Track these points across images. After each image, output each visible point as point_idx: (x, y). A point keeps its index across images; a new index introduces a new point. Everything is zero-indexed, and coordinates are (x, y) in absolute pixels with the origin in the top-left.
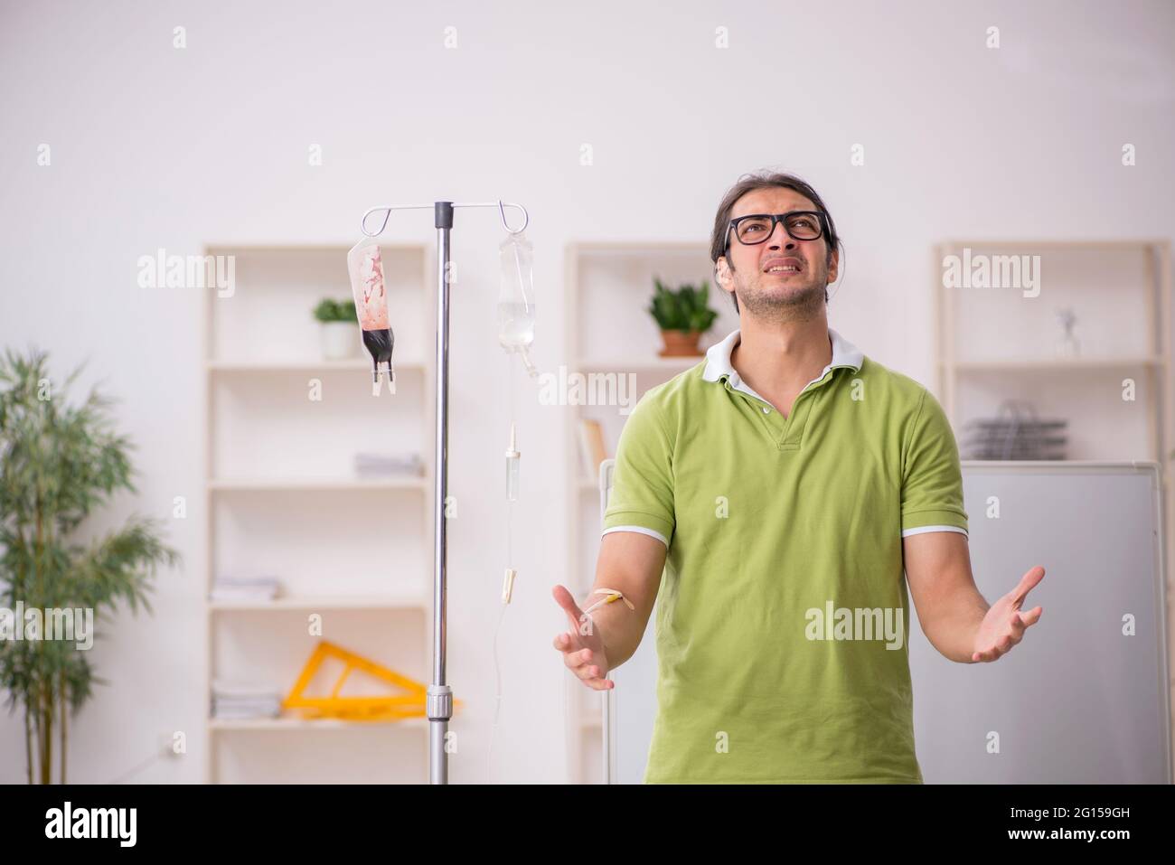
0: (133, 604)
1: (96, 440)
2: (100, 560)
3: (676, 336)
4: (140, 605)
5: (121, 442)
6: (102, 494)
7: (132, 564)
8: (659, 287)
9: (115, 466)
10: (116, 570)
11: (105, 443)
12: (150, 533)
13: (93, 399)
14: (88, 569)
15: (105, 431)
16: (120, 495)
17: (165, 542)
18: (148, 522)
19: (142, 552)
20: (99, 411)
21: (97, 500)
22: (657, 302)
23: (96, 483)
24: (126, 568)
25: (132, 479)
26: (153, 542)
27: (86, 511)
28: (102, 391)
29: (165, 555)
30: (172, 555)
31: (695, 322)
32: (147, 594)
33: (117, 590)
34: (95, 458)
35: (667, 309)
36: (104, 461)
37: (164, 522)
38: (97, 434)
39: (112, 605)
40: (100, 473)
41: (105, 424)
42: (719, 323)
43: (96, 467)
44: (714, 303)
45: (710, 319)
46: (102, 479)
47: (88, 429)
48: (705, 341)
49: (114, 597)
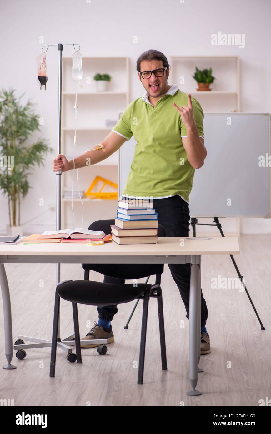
0: (39, 164)
1: (29, 116)
2: (30, 151)
3: (202, 84)
4: (41, 164)
5: (36, 116)
6: (30, 132)
7: (40, 153)
8: (197, 69)
9: (34, 123)
10: (34, 154)
11: (32, 116)
12: (44, 144)
13: (29, 104)
14: (27, 154)
15: (32, 113)
16: (36, 131)
17: (49, 146)
18: (44, 140)
19: (43, 149)
20: (30, 107)
21: (29, 133)
22: (196, 74)
23: (29, 128)
24: (38, 153)
25: (39, 127)
26: (45, 146)
27: (26, 138)
28: (31, 101)
29: (49, 150)
30: (51, 150)
31: (207, 80)
32: (43, 161)
33: (34, 159)
34: (28, 121)
35: (199, 77)
36: (31, 122)
37: (49, 140)
38: (29, 114)
39: (33, 164)
40: (30, 125)
41: (32, 111)
42: (215, 81)
43: (29, 124)
44: (213, 75)
45: (212, 80)
46: (30, 127)
47: (26, 112)
48: (211, 86)
49: (34, 162)
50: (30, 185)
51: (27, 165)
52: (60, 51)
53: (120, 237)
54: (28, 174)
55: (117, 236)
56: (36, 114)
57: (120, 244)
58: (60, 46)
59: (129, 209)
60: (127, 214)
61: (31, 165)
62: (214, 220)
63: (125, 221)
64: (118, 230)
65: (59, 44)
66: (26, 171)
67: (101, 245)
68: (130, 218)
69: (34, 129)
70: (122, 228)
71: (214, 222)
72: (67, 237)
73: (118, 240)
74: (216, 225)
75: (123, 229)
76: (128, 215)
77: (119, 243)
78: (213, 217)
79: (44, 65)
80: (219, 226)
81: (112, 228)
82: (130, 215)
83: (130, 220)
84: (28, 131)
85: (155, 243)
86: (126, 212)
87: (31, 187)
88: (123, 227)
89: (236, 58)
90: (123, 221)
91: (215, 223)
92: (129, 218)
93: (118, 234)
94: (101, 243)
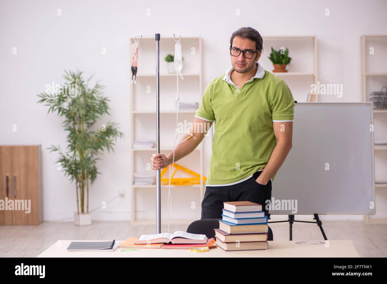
0: (108, 149)
1: (97, 99)
2: (99, 135)
3: (278, 65)
4: (110, 149)
5: (105, 99)
6: (99, 115)
7: (109, 137)
8: (273, 50)
9: (103, 106)
10: (104, 139)
11: (100, 99)
12: (113, 128)
13: (97, 86)
14: (95, 138)
15: (100, 96)
16: (105, 115)
17: (119, 130)
18: (114, 124)
19: (112, 133)
20: (98, 89)
21: (98, 117)
22: (271, 55)
23: (97, 111)
24: (107, 138)
25: (108, 111)
26: (115, 130)
27: (95, 121)
28: (99, 83)
29: (119, 134)
30: (121, 134)
31: (284, 61)
32: (112, 145)
33: (103, 144)
34: (97, 104)
35: (275, 57)
36: (100, 105)
37: (118, 124)
38: (97, 97)
39: (102, 149)
40: (99, 109)
41: (100, 94)
42: (291, 62)
43: (97, 107)
44: (290, 55)
45: (289, 60)
46: (99, 110)
47: (94, 95)
48: (287, 67)
49: (103, 147)
50: (98, 171)
51: (96, 151)
52: (157, 41)
53: (227, 243)
54: (97, 159)
55: (223, 241)
56: (105, 96)
57: (227, 251)
58: (157, 36)
59: (236, 213)
60: (234, 218)
61: (99, 150)
62: (314, 217)
63: (232, 225)
64: (225, 235)
65: (156, 34)
66: (95, 157)
67: (206, 251)
68: (238, 222)
69: (103, 112)
70: (229, 232)
71: (314, 219)
72: (168, 242)
73: (225, 247)
74: (316, 223)
75: (231, 235)
76: (236, 219)
77: (226, 249)
78: (313, 214)
79: (136, 56)
80: (319, 223)
81: (216, 232)
82: (238, 219)
83: (238, 225)
84: (97, 114)
85: (265, 249)
86: (233, 216)
87: (99, 173)
88: (231, 232)
89: (314, 38)
90: (230, 226)
91: (315, 221)
92: (236, 222)
93: (225, 239)
94: (205, 249)
